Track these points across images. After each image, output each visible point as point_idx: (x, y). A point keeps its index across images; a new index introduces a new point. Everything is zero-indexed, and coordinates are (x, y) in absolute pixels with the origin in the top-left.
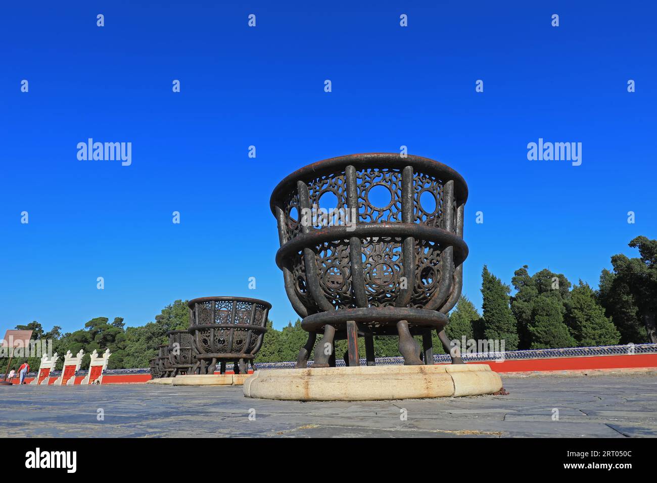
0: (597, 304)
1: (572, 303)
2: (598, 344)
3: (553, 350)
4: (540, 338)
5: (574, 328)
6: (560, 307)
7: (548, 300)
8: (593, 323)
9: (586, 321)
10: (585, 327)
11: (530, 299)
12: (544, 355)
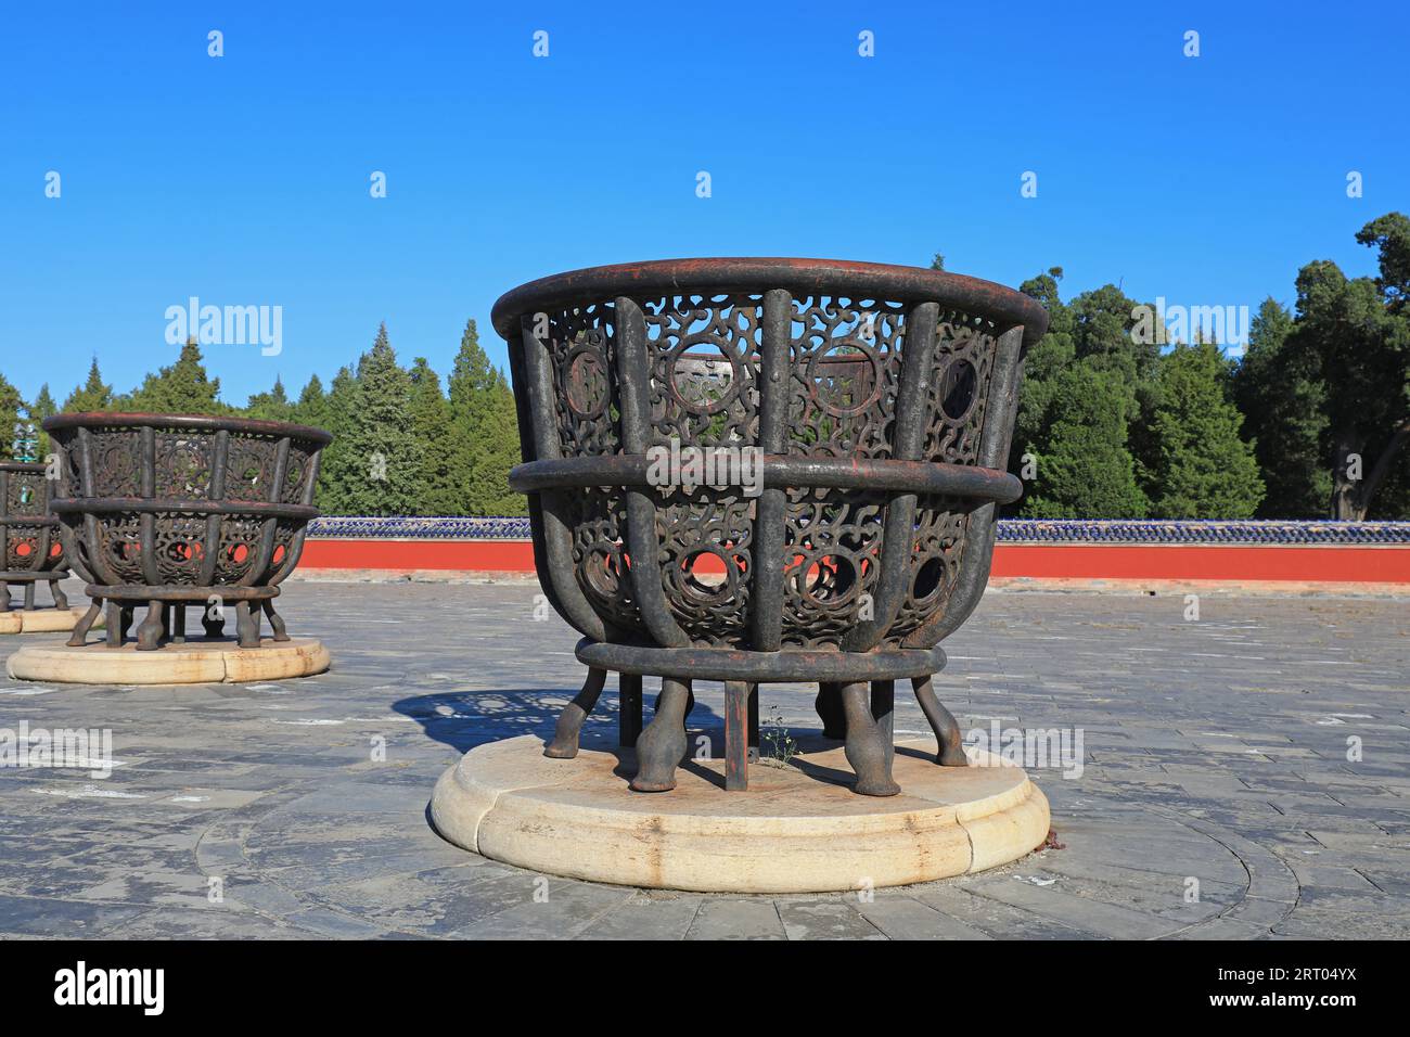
0: (1227, 399)
1: (1161, 393)
2: (1202, 513)
3: (1082, 522)
4: (1053, 485)
5: (1150, 464)
6: (1128, 405)
7: (1098, 380)
8: (1201, 454)
9: (1186, 447)
10: (1179, 462)
11: (1048, 371)
12: (1055, 535)
